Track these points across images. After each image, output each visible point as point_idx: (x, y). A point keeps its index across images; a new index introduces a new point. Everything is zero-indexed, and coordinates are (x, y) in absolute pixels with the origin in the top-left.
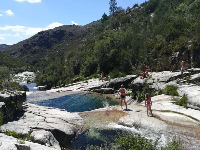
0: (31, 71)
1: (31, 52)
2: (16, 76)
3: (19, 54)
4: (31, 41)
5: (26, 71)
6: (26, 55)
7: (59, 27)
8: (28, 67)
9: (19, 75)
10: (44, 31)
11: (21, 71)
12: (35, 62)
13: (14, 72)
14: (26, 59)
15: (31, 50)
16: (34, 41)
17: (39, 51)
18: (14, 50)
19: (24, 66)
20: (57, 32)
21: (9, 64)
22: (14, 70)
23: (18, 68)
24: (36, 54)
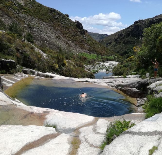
0: (117, 61)
1: (124, 43)
2: (102, 63)
3: (113, 43)
4: (126, 31)
5: (112, 60)
6: (119, 45)
7: (159, 15)
8: (115, 57)
9: (104, 63)
10: (141, 20)
11: (108, 60)
12: (126, 53)
13: (101, 60)
14: (118, 49)
15: (125, 40)
16: (129, 31)
17: (131, 42)
18: (111, 40)
19: (112, 55)
20: (154, 20)
21: (99, 52)
22: (102, 59)
23: (106, 57)
24: (128, 44)
